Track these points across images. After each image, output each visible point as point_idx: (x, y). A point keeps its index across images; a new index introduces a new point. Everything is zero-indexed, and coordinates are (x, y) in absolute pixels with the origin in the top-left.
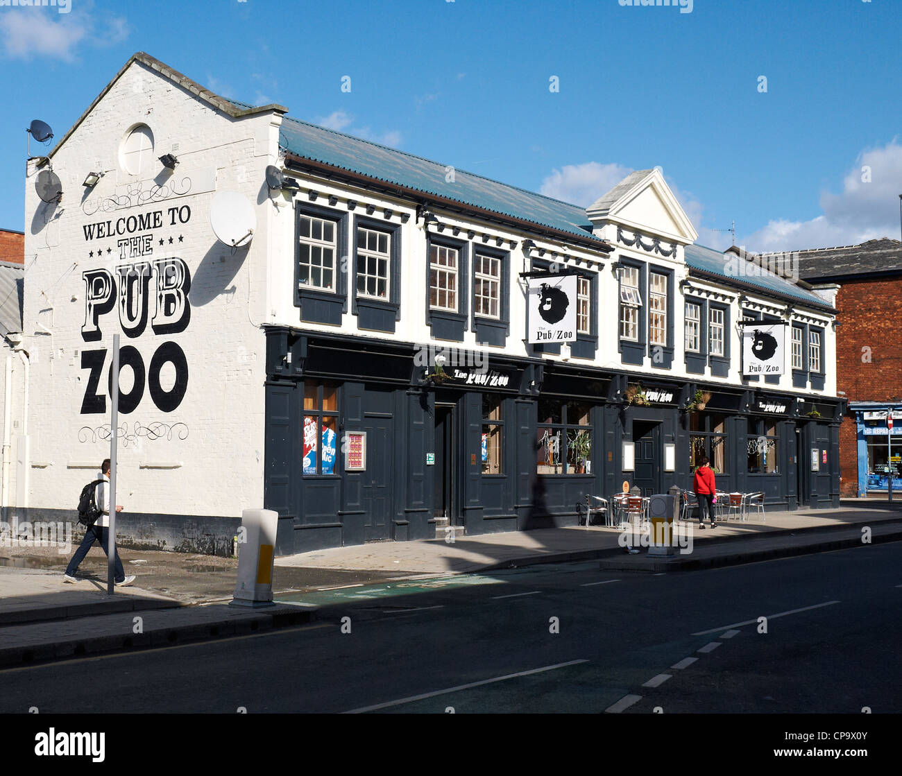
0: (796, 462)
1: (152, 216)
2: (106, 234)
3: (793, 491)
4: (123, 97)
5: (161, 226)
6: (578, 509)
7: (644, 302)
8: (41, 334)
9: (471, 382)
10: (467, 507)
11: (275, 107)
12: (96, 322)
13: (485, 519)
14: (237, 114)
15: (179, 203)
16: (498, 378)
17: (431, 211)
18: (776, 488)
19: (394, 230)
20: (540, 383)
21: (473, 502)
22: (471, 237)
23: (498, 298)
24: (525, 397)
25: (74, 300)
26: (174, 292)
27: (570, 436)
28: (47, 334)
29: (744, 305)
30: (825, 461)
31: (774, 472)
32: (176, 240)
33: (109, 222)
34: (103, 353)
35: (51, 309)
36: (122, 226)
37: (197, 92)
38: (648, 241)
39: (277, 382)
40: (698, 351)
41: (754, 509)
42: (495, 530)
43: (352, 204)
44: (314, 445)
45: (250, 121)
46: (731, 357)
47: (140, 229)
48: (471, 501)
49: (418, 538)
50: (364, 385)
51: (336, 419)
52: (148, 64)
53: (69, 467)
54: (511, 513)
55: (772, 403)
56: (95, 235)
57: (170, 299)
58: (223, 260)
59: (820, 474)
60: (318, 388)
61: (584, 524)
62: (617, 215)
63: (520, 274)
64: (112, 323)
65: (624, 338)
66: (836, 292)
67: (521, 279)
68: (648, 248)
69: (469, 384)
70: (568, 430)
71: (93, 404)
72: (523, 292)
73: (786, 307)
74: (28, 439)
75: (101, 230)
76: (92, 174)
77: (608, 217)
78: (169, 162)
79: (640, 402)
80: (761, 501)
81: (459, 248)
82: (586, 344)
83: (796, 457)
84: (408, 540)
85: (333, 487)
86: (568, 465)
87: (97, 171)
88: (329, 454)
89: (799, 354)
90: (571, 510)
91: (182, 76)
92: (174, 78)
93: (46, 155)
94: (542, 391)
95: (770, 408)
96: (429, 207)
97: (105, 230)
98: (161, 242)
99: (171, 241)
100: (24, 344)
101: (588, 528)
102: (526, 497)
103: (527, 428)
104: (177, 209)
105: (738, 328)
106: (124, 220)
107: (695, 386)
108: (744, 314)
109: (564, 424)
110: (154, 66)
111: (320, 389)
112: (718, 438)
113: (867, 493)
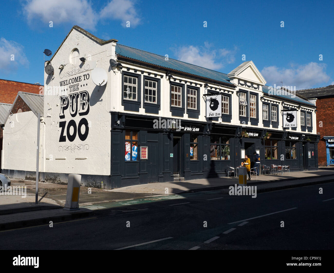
0: (303, 155)
1: (79, 78)
2: (66, 84)
3: (302, 165)
4: (71, 40)
5: (81, 81)
6: (225, 171)
7: (248, 104)
8: (49, 117)
9: (186, 130)
10: (185, 171)
11: (113, 40)
12: (63, 113)
13: (192, 175)
14: (102, 43)
15: (86, 73)
16: (195, 129)
17: (171, 74)
18: (296, 164)
19: (158, 80)
20: (210, 130)
21: (187, 169)
22: (186, 83)
23: (196, 103)
24: (205, 135)
25: (57, 106)
26: (85, 102)
27: (222, 147)
28: (50, 117)
29: (284, 105)
30: (313, 155)
31: (295, 159)
32: (85, 85)
33: (67, 80)
34: (65, 122)
35: (51, 109)
36: (71, 81)
37: (91, 37)
38: (249, 84)
39: (115, 130)
40: (268, 120)
41: (287, 171)
42: (195, 178)
43: (143, 72)
44: (129, 151)
45: (106, 45)
46: (279, 122)
47: (75, 82)
48: (186, 169)
49: (167, 181)
50: (147, 131)
51: (137, 142)
52: (77, 29)
53: (56, 159)
54: (201, 173)
55: (294, 136)
56: (63, 85)
57: (84, 104)
58: (99, 91)
59: (311, 159)
60: (131, 132)
61: (227, 176)
62: (238, 76)
63: (203, 95)
64: (68, 112)
65: (241, 115)
66: (316, 101)
67: (204, 97)
68: (249, 87)
69: (185, 131)
70: (222, 146)
71: (62, 139)
72: (205, 101)
73: (298, 105)
74: (45, 150)
75: (65, 83)
76: (62, 65)
77: (235, 76)
78: (83, 60)
79: (246, 136)
80: (289, 168)
81: (182, 87)
82: (227, 118)
83: (303, 154)
84: (164, 182)
85: (136, 165)
86: (222, 157)
87: (63, 64)
88: (135, 154)
89: (303, 120)
90: (223, 171)
91: (87, 32)
92: (84, 33)
93: (49, 60)
94: (212, 133)
95: (293, 138)
96: (170, 73)
97: (66, 83)
98: (81, 86)
99: (84, 85)
100: (44, 120)
101: (228, 177)
102: (206, 167)
103: (206, 145)
104: (85, 75)
105: (282, 112)
106: (71, 79)
107: (266, 131)
108: (284, 108)
109: (220, 143)
110: (79, 29)
111: (131, 133)
112: (275, 148)
113: (330, 165)
